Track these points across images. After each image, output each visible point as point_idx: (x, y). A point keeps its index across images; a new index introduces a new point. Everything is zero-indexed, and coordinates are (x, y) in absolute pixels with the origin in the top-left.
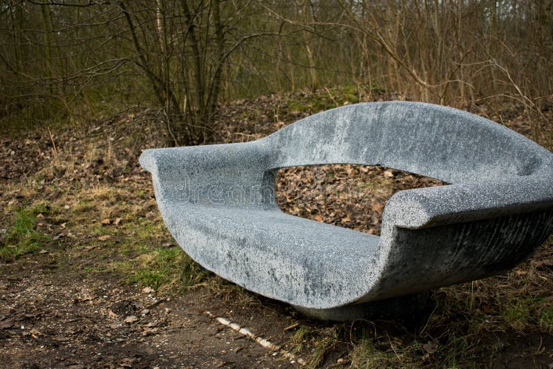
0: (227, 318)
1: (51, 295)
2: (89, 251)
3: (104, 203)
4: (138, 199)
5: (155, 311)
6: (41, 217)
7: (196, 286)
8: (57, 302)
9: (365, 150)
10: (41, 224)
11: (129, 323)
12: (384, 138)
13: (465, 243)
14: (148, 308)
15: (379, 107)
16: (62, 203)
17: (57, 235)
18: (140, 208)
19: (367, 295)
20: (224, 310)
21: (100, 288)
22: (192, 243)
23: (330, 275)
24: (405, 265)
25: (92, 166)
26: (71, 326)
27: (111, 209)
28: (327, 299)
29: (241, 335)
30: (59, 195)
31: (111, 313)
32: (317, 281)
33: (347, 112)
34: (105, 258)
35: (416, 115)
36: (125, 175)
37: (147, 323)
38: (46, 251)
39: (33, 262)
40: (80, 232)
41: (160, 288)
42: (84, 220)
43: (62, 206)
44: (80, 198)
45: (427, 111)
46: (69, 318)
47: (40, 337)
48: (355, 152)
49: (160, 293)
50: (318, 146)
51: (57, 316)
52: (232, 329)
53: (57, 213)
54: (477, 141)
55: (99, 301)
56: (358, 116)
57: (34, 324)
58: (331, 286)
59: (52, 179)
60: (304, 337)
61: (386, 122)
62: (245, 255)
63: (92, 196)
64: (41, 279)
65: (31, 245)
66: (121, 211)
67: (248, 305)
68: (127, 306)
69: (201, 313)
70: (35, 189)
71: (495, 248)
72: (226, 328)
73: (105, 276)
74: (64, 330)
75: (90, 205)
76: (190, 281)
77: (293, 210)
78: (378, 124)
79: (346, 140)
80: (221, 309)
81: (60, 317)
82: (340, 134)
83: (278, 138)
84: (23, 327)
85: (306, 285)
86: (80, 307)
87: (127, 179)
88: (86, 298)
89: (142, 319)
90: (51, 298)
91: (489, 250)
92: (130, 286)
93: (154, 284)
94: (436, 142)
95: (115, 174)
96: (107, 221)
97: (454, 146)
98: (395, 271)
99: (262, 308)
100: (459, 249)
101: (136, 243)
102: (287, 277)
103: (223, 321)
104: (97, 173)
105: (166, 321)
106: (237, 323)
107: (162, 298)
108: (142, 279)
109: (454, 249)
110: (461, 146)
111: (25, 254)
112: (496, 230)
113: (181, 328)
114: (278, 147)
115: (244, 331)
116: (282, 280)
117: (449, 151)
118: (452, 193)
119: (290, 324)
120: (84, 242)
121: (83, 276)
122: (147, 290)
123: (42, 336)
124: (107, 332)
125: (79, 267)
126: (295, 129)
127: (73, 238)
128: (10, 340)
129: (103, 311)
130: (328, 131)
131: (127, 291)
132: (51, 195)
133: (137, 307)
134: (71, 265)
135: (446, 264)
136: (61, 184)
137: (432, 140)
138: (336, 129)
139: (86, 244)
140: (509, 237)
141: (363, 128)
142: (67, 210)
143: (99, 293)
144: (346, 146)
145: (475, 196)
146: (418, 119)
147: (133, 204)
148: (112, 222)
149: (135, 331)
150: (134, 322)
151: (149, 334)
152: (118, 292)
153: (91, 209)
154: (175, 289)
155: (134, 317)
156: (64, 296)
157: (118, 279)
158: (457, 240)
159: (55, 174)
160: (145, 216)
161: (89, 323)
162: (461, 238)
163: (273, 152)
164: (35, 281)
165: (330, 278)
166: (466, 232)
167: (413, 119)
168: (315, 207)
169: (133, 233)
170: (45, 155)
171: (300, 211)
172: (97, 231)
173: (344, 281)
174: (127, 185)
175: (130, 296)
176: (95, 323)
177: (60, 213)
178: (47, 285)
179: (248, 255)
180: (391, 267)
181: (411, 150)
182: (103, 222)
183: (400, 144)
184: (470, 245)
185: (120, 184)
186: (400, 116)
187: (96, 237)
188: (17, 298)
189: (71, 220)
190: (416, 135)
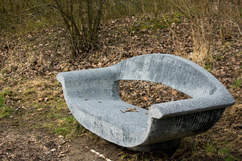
0: (95, 149)
1: (18, 139)
2: (33, 116)
3: (39, 89)
4: (56, 86)
5: (64, 146)
6: (8, 97)
7: (82, 135)
8: (21, 142)
9: (156, 76)
10: (8, 101)
11: (53, 152)
12: (163, 72)
13: (182, 123)
14: (61, 145)
15: (161, 57)
16: (17, 89)
17: (17, 107)
18: (57, 92)
19: (144, 142)
20: (94, 146)
21: (39, 135)
22: (80, 117)
23: (132, 134)
24: (158, 132)
25: (31, 65)
26: (28, 153)
27: (43, 93)
28: (131, 143)
29: (99, 157)
30: (16, 84)
31: (45, 147)
32: (127, 136)
33: (149, 57)
34: (41, 120)
35: (175, 62)
36: (49, 71)
37: (60, 152)
38: (13, 117)
39: (7, 122)
40: (28, 105)
41: (66, 136)
42: (29, 99)
43: (18, 90)
44: (27, 86)
45: (179, 61)
46: (27, 150)
47: (15, 158)
48: (151, 76)
49: (66, 138)
50: (137, 71)
51: (21, 149)
52: (96, 154)
53: (16, 95)
54: (196, 77)
55: (39, 142)
56: (153, 60)
57: (12, 152)
58: (132, 138)
59: (10, 73)
60: (124, 158)
61: (164, 64)
62: (101, 124)
63: (33, 85)
64: (12, 131)
65: (6, 113)
66: (48, 94)
67: (104, 144)
68: (52, 144)
69: (84, 147)
70: (3, 80)
71: (195, 124)
72: (94, 154)
73: (42, 130)
74: (25, 155)
75: (32, 90)
76: (79, 133)
77: (133, 93)
78: (161, 64)
79: (148, 70)
80: (92, 146)
81: (23, 149)
82: (146, 67)
83: (120, 66)
84: (7, 154)
85: (123, 138)
86: (31, 144)
87: (50, 73)
88: (33, 140)
89: (58, 150)
90: (18, 140)
91: (192, 125)
92: (53, 135)
93: (63, 134)
94: (182, 75)
95: (44, 70)
96: (41, 99)
97: (188, 78)
98: (154, 134)
99: (109, 145)
100: (180, 125)
101: (56, 112)
102: (117, 134)
103: (93, 151)
104: (34, 69)
105: (68, 151)
106: (99, 152)
107: (67, 140)
108: (58, 131)
109: (177, 125)
110: (191, 78)
111: (3, 118)
112: (194, 118)
113: (74, 154)
114: (120, 70)
115: (101, 155)
116: (115, 135)
117: (187, 80)
118: (173, 105)
119: (120, 153)
120: (30, 111)
121: (31, 130)
122: (60, 136)
123: (16, 158)
124: (43, 156)
125: (29, 125)
126: (127, 62)
127: (25, 109)
128: (3, 159)
129: (41, 146)
130: (141, 65)
131: (51, 137)
132: (11, 84)
133: (56, 144)
134: (26, 124)
135: (175, 131)
136: (16, 76)
137: (181, 75)
138: (144, 65)
139: (31, 112)
140: (201, 120)
141: (155, 66)
142: (20, 93)
143: (39, 138)
144: (148, 73)
145: (182, 107)
146: (176, 65)
147: (53, 89)
148: (43, 100)
149: (55, 155)
150: (55, 151)
151: (61, 157)
152: (48, 138)
153: (32, 92)
154: (73, 136)
155: (55, 149)
156: (23, 139)
157: (48, 131)
158: (178, 122)
159: (11, 70)
160: (60, 97)
161: (35, 152)
162: (179, 121)
163: (118, 72)
164: (10, 132)
165: (131, 136)
166: (181, 119)
167: (174, 64)
168: (144, 92)
169: (54, 106)
170: (4, 54)
171: (137, 94)
172: (36, 106)
173: (136, 137)
174: (50, 77)
175: (52, 139)
176: (38, 151)
177: (17, 95)
178: (16, 134)
179: (102, 124)
180: (152, 132)
181: (173, 78)
182: (39, 100)
183: (169, 75)
184: (184, 124)
185: (47, 77)
186: (169, 62)
187: (36, 109)
188: (3, 140)
189: (23, 99)
190: (175, 71)
